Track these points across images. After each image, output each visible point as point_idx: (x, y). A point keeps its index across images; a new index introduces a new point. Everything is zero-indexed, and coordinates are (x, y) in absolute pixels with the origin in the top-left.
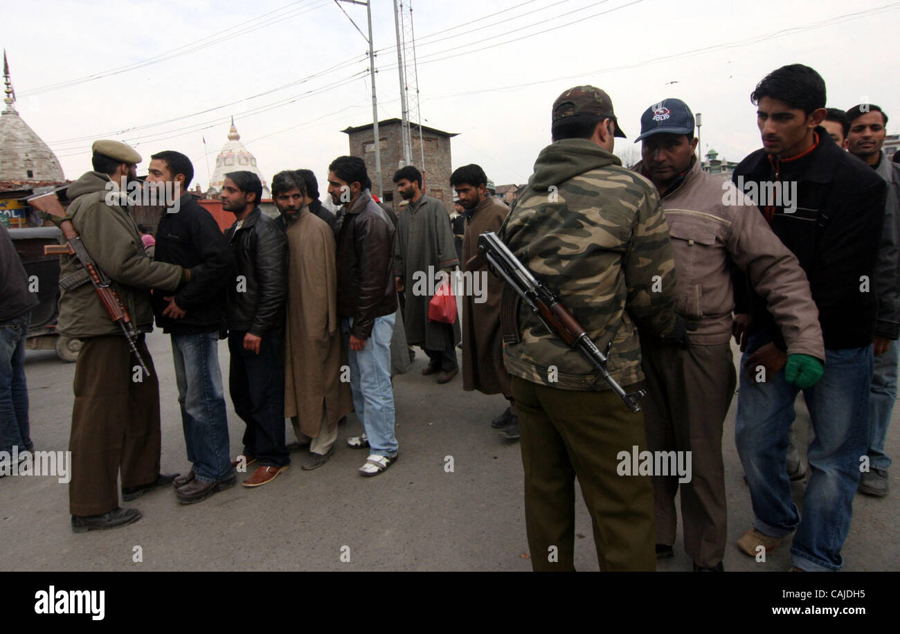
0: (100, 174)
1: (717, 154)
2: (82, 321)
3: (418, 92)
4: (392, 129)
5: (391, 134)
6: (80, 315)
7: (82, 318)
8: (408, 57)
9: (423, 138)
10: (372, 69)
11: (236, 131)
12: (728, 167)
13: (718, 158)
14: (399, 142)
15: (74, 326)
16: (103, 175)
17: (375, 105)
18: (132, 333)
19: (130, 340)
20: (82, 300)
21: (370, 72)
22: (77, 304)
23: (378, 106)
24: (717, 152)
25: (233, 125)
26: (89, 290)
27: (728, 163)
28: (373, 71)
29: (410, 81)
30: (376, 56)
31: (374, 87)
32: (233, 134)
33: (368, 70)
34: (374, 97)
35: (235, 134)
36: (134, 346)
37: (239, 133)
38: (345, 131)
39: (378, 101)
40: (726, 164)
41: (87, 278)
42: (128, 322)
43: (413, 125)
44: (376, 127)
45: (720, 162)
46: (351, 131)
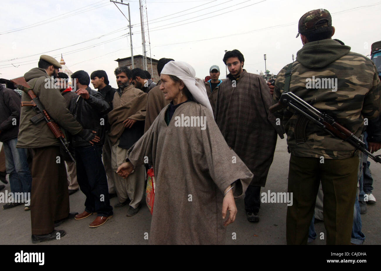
0: (41, 69)
1: (269, 72)
2: (39, 139)
3: (150, 43)
4: (138, 60)
5: (138, 62)
6: (38, 136)
7: (39, 138)
8: (145, 29)
9: (152, 64)
10: (131, 33)
11: (63, 61)
12: (274, 77)
13: (270, 73)
14: (141, 65)
15: (34, 142)
16: (43, 69)
17: (132, 49)
18: (66, 143)
19: (65, 146)
20: (39, 129)
21: (129, 34)
22: (36, 131)
23: (133, 49)
24: (269, 71)
25: (62, 58)
26: (44, 123)
27: (274, 75)
28: (131, 34)
29: (146, 38)
30: (132, 27)
31: (131, 41)
32: (62, 62)
33: (129, 33)
34: (131, 45)
35: (63, 62)
36: (67, 149)
37: (65, 61)
38: (117, 61)
39: (133, 47)
40: (273, 76)
41: (42, 117)
42: (64, 138)
43: (148, 58)
44: (133, 59)
45: (271, 75)
46: (119, 60)
